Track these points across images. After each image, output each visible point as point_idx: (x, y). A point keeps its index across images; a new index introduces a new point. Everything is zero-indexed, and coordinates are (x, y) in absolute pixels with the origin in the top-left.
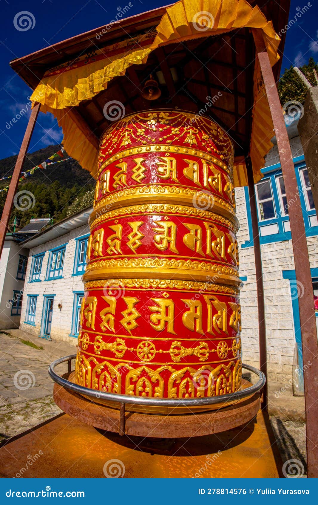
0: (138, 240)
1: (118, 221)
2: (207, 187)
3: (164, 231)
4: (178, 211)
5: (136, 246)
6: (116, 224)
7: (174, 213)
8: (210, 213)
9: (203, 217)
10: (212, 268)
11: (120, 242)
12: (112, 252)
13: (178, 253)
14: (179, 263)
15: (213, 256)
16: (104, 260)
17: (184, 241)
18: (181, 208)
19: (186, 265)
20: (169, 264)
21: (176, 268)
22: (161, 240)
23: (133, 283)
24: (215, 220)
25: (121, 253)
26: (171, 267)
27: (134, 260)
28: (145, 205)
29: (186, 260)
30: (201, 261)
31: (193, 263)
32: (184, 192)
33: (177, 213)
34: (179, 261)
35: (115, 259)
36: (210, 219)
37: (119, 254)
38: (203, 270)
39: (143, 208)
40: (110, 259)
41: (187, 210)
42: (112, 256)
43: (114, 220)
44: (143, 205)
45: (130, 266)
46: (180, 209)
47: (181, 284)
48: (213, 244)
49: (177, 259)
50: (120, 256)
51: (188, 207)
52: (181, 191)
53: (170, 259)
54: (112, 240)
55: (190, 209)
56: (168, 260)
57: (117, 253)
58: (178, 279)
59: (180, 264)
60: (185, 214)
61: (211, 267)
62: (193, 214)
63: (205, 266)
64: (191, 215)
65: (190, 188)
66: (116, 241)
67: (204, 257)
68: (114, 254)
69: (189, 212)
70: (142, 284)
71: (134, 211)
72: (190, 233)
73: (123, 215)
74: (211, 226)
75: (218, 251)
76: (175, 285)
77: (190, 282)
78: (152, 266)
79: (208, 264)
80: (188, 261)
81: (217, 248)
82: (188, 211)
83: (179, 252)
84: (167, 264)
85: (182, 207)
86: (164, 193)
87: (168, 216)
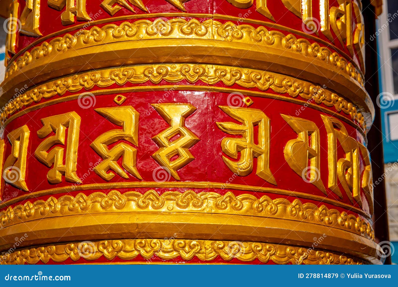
0: (184, 147)
1: (123, 98)
2: (326, 34)
3: (245, 131)
4: (272, 87)
5: (178, 162)
6: (118, 105)
7: (264, 91)
8: (333, 95)
9: (321, 104)
10: (339, 220)
11: (135, 150)
12: (111, 174)
13: (275, 183)
14: (276, 205)
15: (340, 194)
16: (88, 192)
17: (286, 157)
18: (277, 79)
19: (292, 211)
20: (258, 207)
21: (273, 217)
22: (239, 149)
23: (175, 250)
24: (341, 112)
25: (139, 177)
26: (262, 214)
27: (175, 195)
28: (197, 66)
29: (291, 199)
30: (318, 203)
31: (305, 205)
32: (284, 42)
33: (269, 90)
34: (277, 200)
35: (123, 190)
36: (332, 108)
37: (133, 178)
38: (322, 223)
39: (191, 72)
40: (106, 191)
41: (290, 86)
42: (115, 184)
43: (114, 94)
44: (192, 65)
45: (164, 209)
46: (276, 82)
47: (283, 253)
48: (340, 166)
49: (273, 196)
50: (136, 184)
51: (292, 79)
52: (276, 40)
53: (258, 194)
54: (111, 145)
55: (296, 84)
56: (253, 197)
57: (127, 177)
58: (276, 241)
59: (280, 207)
60: (286, 94)
61: (336, 218)
62: (301, 95)
63: (325, 215)
64: (298, 97)
65: (294, 33)
66: (122, 146)
67: (324, 195)
68: (118, 178)
69: (295, 91)
70: (198, 253)
71: (167, 77)
72: (298, 139)
73: (138, 84)
74: (335, 126)
75: (349, 183)
76: (271, 255)
77: (300, 250)
78: (220, 211)
79: (332, 210)
80: (294, 203)
81: (347, 177)
82: (292, 89)
83: (277, 180)
84: (251, 208)
85: (280, 77)
86: (240, 41)
87: (251, 96)
